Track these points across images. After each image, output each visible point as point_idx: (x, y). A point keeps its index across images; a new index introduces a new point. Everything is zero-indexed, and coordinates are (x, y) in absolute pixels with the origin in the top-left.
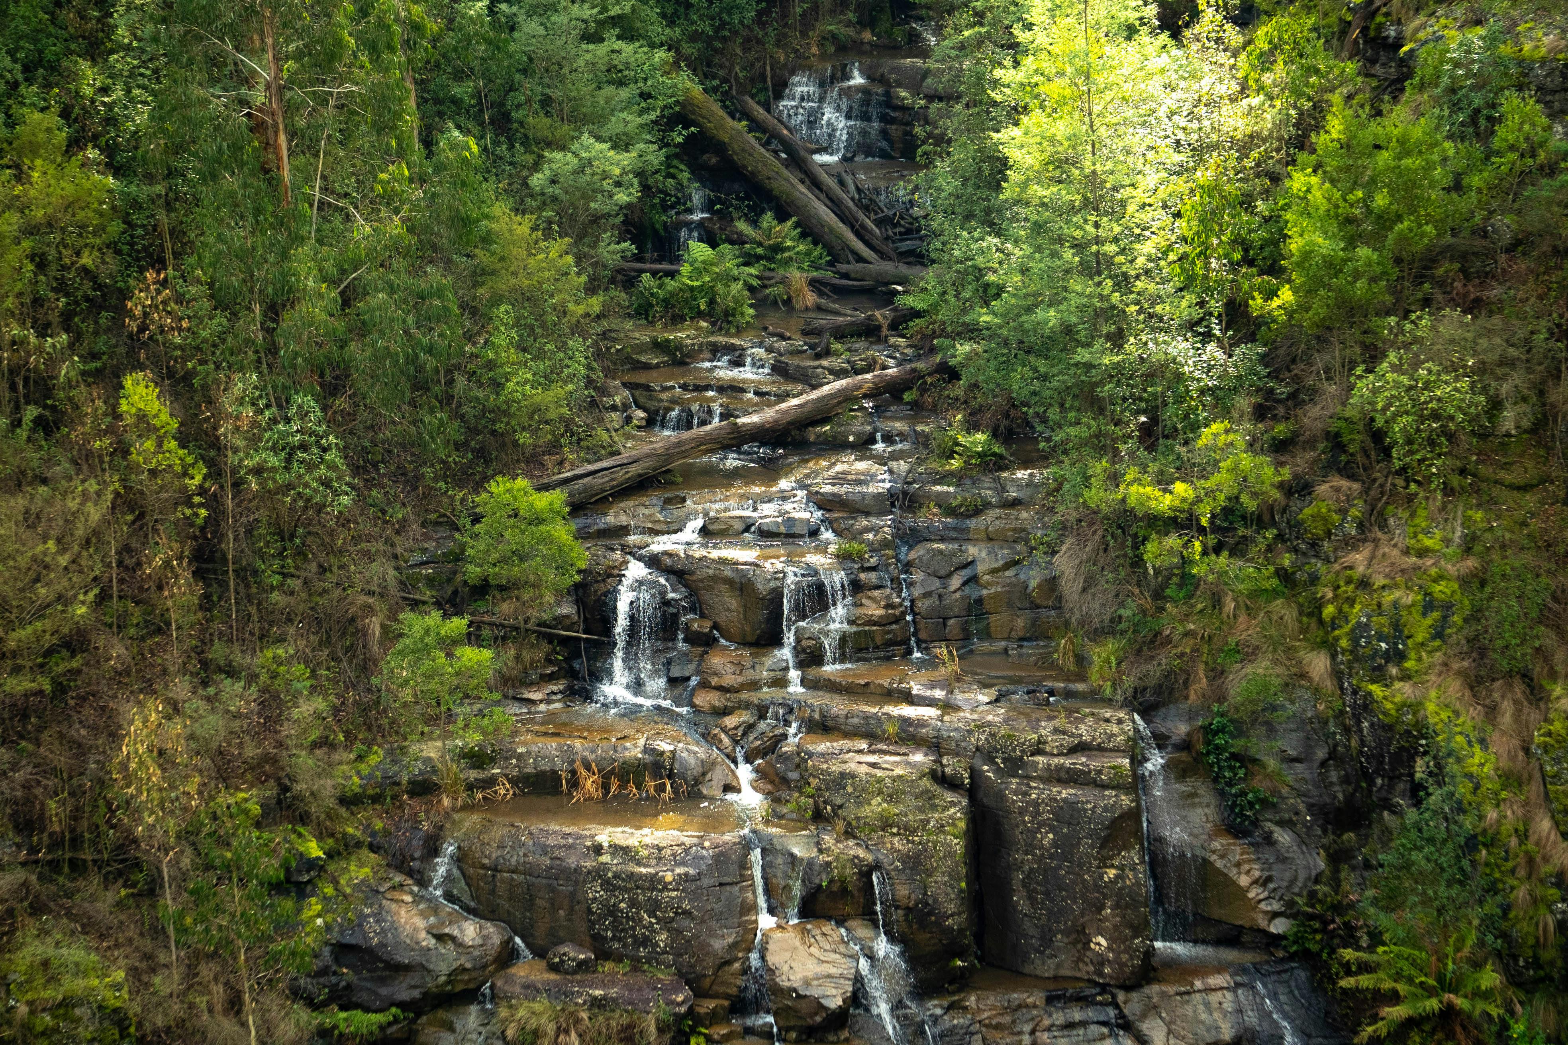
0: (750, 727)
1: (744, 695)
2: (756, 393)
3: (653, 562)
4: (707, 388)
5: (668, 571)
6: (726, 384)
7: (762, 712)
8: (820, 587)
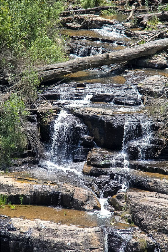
0: (107, 183)
1: (105, 170)
2: (117, 43)
3: (71, 111)
4: (98, 39)
5: (75, 114)
6: (105, 39)
7: (112, 176)
8: (139, 127)
